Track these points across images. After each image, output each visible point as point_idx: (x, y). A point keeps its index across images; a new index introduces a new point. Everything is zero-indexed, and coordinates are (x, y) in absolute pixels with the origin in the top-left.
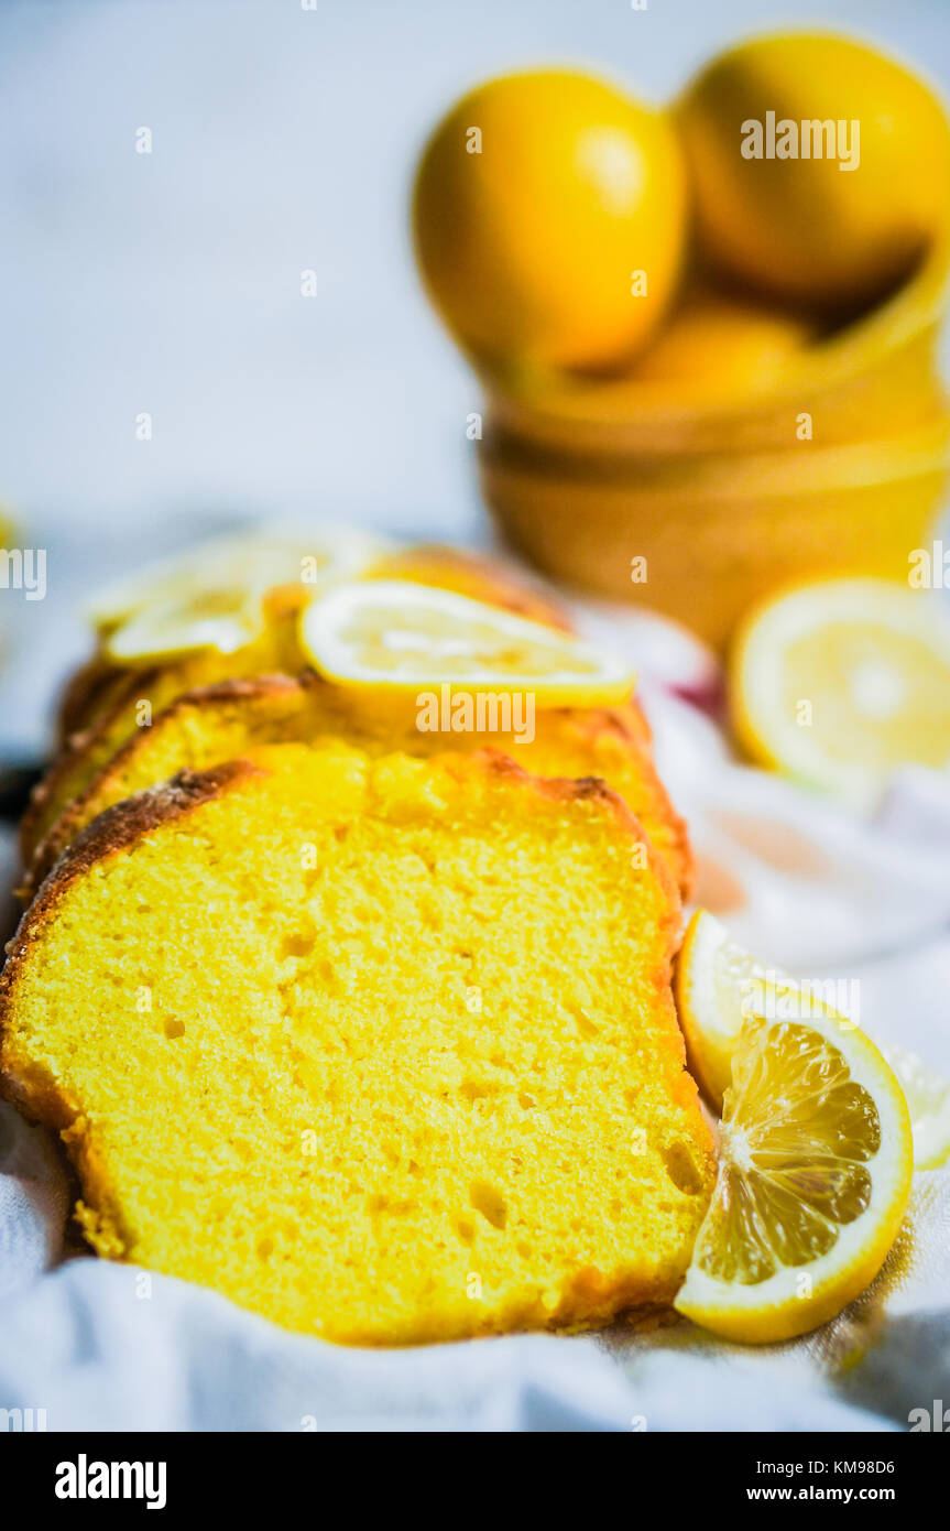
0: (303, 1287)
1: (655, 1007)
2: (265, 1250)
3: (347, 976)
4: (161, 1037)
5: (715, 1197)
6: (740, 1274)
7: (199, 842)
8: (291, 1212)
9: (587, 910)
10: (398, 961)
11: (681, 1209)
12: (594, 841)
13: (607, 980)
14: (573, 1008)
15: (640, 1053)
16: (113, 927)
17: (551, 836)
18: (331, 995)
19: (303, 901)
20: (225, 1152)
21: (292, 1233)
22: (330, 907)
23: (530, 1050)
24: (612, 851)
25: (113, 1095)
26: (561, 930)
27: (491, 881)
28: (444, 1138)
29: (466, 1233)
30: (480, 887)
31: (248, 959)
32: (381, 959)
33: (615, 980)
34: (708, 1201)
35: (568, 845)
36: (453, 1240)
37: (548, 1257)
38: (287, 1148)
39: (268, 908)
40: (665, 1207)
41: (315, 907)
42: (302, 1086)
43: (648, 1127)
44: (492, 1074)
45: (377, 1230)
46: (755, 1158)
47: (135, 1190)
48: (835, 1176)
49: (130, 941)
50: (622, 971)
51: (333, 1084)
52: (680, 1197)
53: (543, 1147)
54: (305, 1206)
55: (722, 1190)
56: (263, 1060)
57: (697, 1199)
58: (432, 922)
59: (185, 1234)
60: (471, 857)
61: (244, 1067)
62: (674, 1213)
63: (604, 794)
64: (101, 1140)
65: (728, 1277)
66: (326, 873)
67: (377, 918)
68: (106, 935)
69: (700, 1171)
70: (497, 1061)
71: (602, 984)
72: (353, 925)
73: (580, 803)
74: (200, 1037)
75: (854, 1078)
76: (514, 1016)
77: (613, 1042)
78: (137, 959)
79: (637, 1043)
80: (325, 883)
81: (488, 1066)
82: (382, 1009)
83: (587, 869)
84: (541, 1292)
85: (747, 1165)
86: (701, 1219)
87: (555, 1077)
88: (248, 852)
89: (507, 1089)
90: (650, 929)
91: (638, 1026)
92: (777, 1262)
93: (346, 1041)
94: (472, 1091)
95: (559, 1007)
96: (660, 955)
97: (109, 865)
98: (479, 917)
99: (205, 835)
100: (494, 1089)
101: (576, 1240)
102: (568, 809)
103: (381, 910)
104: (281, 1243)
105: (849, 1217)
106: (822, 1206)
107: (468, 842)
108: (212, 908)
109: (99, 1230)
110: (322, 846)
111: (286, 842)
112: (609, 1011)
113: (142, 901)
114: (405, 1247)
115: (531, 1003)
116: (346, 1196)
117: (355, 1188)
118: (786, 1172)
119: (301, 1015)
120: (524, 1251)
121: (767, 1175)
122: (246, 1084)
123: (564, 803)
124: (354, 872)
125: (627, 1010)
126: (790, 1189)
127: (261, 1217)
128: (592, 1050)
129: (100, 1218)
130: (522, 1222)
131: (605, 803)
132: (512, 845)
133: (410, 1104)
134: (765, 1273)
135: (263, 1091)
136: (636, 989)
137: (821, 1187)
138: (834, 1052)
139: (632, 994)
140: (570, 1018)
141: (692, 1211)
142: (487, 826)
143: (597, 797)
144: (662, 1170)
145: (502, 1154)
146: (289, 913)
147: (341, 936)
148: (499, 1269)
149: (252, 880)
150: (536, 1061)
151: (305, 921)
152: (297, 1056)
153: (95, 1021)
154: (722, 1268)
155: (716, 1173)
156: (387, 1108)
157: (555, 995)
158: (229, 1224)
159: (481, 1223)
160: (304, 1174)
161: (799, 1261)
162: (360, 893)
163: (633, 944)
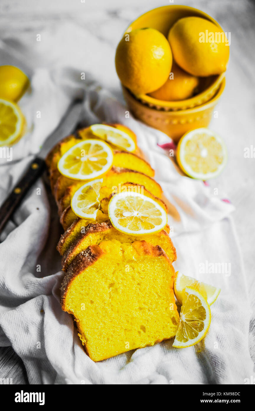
0: (114, 345)
1: (170, 293)
2: (108, 339)
3: (120, 291)
4: (90, 304)
5: (179, 327)
6: (183, 340)
7: (95, 269)
8: (112, 333)
9: (159, 275)
10: (128, 287)
11: (174, 327)
12: (161, 262)
13: (163, 288)
14: (157, 293)
15: (168, 302)
16: (81, 285)
17: (154, 262)
18: (117, 294)
19: (112, 277)
20: (101, 324)
21: (112, 336)
22: (117, 278)
23: (150, 301)
24: (164, 265)
25: (82, 315)
26: (155, 279)
27: (143, 271)
28: (136, 318)
29: (139, 332)
30: (142, 272)
31: (104, 289)
32: (125, 286)
33: (164, 288)
34: (178, 327)
35: (157, 264)
36: (137, 335)
37: (152, 337)
38: (111, 322)
39: (107, 279)
40: (171, 328)
41: (114, 279)
42: (113, 311)
43: (169, 314)
44: (143, 306)
45: (125, 334)
46: (186, 320)
47: (88, 332)
48: (198, 324)
49: (84, 287)
50: (165, 286)
51: (118, 310)
53: (152, 318)
54: (114, 332)
56: (107, 307)
57: (176, 326)
58: (134, 279)
59: (95, 338)
60: (140, 267)
61: (103, 308)
62: (173, 328)
63: (163, 255)
64: (82, 324)
65: (181, 341)
66: (116, 272)
67: (125, 279)
68: (80, 287)
69: (177, 322)
70: (144, 303)
71: (162, 288)
72: (120, 281)
73: (159, 257)
74: (96, 303)
75: (202, 305)
76: (147, 295)
77: (164, 299)
78: (85, 290)
79: (167, 300)
80: (116, 274)
81: (143, 304)
82: (126, 296)
83: (160, 268)
84: (151, 343)
85: (185, 321)
86: (177, 330)
87: (154, 306)
88: (103, 270)
89: (146, 308)
90: (170, 278)
91: (168, 296)
92: (189, 339)
93: (120, 302)
94: (140, 309)
95: (155, 294)
96: (172, 284)
97: (80, 275)
98: (141, 278)
99: (96, 268)
100: (144, 308)
101: (157, 334)
102: (157, 258)
103: (125, 278)
104: (111, 338)
105: (200, 331)
106: (196, 328)
107: (140, 264)
108: (97, 281)
109: (82, 338)
110: (116, 267)
111: (109, 267)
112: (163, 293)
113: (86, 280)
114: (130, 337)
115: (150, 293)
116: (120, 329)
117: (122, 328)
118: (191, 322)
119: (112, 298)
120: (149, 336)
121: (187, 323)
122: (104, 312)
123: (156, 257)
124: (121, 272)
125: (166, 293)
126: (191, 325)
127: (107, 334)
128: (160, 301)
129: (82, 336)
130: (148, 332)
131: (163, 257)
132: (147, 264)
133: (130, 312)
134: (187, 340)
135: (107, 313)
136: (167, 289)
137: (196, 325)
138: (200, 300)
139: (167, 291)
140: (156, 295)
141: (175, 328)
142: (143, 261)
143: (162, 256)
144: (171, 321)
145: (145, 320)
146: (110, 280)
147: (119, 283)
148: (145, 340)
149: (104, 275)
150: (151, 303)
151: (113, 281)
152: (112, 306)
153: (79, 302)
154: (180, 339)
155: (179, 322)
156: (127, 314)
157: (154, 291)
158: (102, 336)
159: (142, 332)
160: (114, 326)
161: (192, 338)
162: (122, 275)
163: (167, 281)
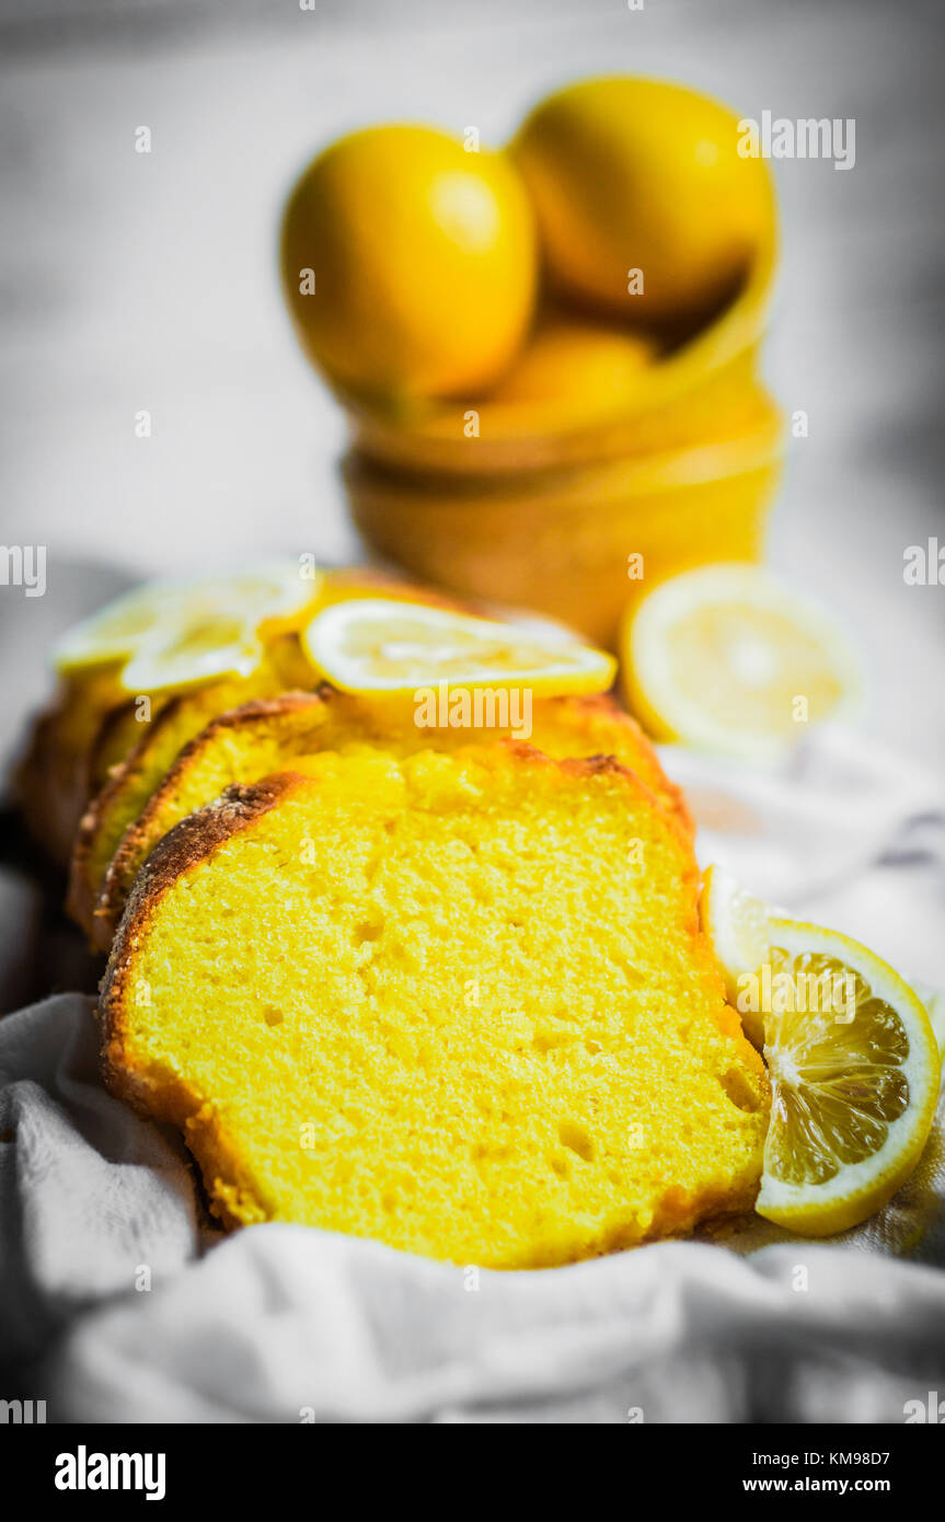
1: (692, 951)
2: (388, 1203)
3: (418, 954)
4: (263, 1026)
5: (774, 1112)
6: (808, 1176)
7: (267, 848)
8: (406, 1168)
9: (617, 872)
10: (460, 936)
11: (744, 1126)
12: (613, 810)
13: (645, 932)
14: (619, 960)
15: (686, 994)
16: (204, 932)
17: (574, 810)
18: (407, 972)
19: (367, 891)
20: (339, 1121)
22: (392, 893)
23: (589, 1002)
24: (630, 818)
26: (597, 893)
27: (528, 856)
28: (527, 1088)
29: (560, 1169)
30: (521, 862)
31: (328, 948)
32: (445, 935)
33: (652, 932)
34: (767, 1117)
35: (591, 817)
36: (551, 1177)
37: (636, 1181)
38: (393, 1112)
39: (337, 901)
40: (729, 1126)
41: (378, 895)
42: (395, 1055)
43: (704, 1057)
44: (558, 1027)
45: (483, 1176)
46: (802, 1074)
47: (267, 1164)
48: (875, 1081)
49: (221, 943)
50: (657, 923)
51: (422, 1051)
52: (742, 1115)
53: (614, 1086)
54: (417, 1161)
55: (778, 1105)
56: (358, 1036)
57: (757, 1116)
58: (483, 897)
59: (317, 1197)
60: (509, 836)
61: (341, 1044)
62: (739, 1131)
63: (617, 769)
64: (228, 1122)
65: (799, 1181)
66: (383, 863)
67: (435, 899)
68: (198, 940)
69: (756, 1091)
70: (561, 1014)
71: (641, 936)
72: (415, 908)
73: (599, 778)
74: (298, 1021)
75: (876, 994)
76: (570, 974)
77: (659, 987)
78: (229, 958)
79: (681, 986)
80: (384, 873)
81: (554, 1020)
82: (453, 980)
83: (611, 837)
84: (635, 1214)
85: (796, 1081)
86: (765, 1134)
87: (615, 1023)
88: (312, 853)
89: (574, 1038)
90: (675, 883)
91: (680, 971)
92: (839, 1162)
93: (426, 1011)
94: (543, 1045)
95: (607, 961)
96: (689, 906)
97: (192, 876)
98: (527, 891)
99: (271, 841)
100: (563, 1040)
101: (656, 1164)
102: (587, 785)
103: (436, 891)
104: (402, 1196)
105: (893, 1115)
106: (868, 1109)
107: (503, 824)
108: (288, 906)
109: (240, 1203)
110: (376, 841)
111: (344, 840)
112: (652, 960)
113: (226, 905)
114: (511, 1187)
115: (583, 960)
116: (451, 1149)
117: (458, 1141)
118: (831, 1083)
119: (382, 993)
120: (615, 1179)
121: (816, 1088)
122: (347, 1060)
123: (584, 779)
124: (408, 861)
125: (667, 957)
127: (381, 1175)
128: (643, 996)
129: (238, 1192)
130: (608, 1154)
131: (620, 776)
132: (542, 822)
133: (492, 1061)
134: (829, 1174)
135: (362, 1064)
136: (672, 938)
137: (865, 1092)
138: (855, 973)
139: (669, 943)
140: (619, 970)
141: (754, 1126)
142: (517, 807)
143: (611, 772)
144: (722, 1094)
145: (580, 1096)
146: (357, 903)
147: (406, 919)
148: (596, 1197)
149: (320, 876)
150: (596, 1011)
151: (372, 909)
152: (387, 1030)
153: (201, 1017)
154: (792, 1173)
155: (770, 1091)
156: (473, 1067)
157: (602, 951)
158: (354, 1184)
159: (573, 1158)
160: (412, 1133)
161: (858, 1159)
162: (417, 880)
163: (663, 898)
